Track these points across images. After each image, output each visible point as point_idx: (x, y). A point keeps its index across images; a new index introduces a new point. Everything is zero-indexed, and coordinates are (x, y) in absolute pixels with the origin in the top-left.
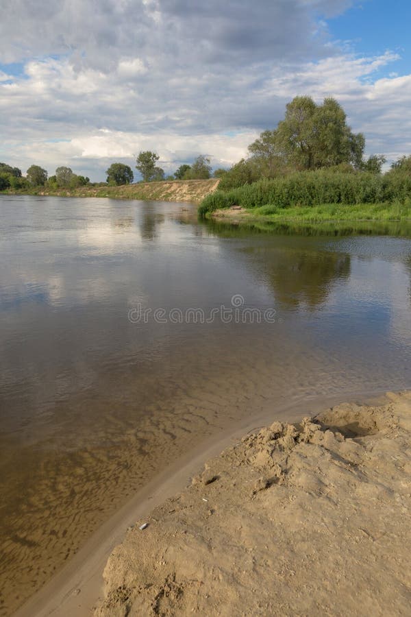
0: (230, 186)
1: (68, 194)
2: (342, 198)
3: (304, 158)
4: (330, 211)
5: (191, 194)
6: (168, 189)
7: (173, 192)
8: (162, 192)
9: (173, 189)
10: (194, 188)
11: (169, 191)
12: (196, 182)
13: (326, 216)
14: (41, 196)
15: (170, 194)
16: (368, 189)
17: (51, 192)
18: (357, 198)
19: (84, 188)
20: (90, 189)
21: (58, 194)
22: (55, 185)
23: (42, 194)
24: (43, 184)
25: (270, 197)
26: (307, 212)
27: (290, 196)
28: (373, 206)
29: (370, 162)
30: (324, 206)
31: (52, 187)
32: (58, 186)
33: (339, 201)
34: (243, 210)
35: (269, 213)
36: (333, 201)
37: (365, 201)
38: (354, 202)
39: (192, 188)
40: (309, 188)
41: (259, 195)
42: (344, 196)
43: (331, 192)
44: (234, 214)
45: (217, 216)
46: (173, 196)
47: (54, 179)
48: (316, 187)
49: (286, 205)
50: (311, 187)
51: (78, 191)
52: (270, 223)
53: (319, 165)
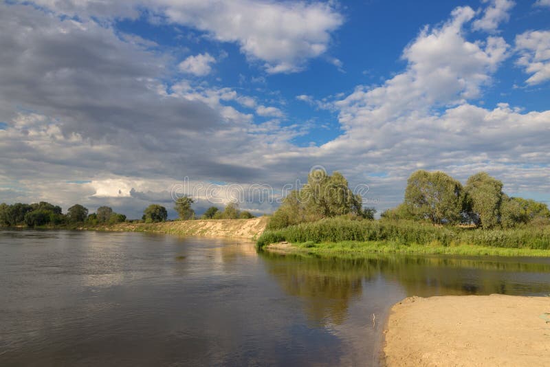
0: (275, 227)
1: (107, 229)
2: (355, 236)
3: (323, 209)
4: (350, 246)
5: (224, 230)
6: (203, 226)
7: (208, 229)
8: (197, 229)
9: (207, 226)
10: (227, 226)
11: (204, 228)
12: (229, 221)
13: (348, 249)
14: (80, 231)
15: (206, 230)
16: (371, 231)
17: (90, 228)
18: (365, 237)
19: (122, 225)
20: (129, 225)
21: (97, 229)
22: (94, 221)
23: (81, 228)
24: (82, 220)
25: (307, 236)
26: (333, 247)
27: (321, 235)
28: (376, 243)
29: (366, 211)
30: (345, 242)
31: (91, 223)
32: (98, 222)
33: (353, 239)
34: (290, 244)
35: (310, 246)
36: (349, 239)
37: (370, 239)
38: (363, 240)
39: (226, 226)
40: (332, 229)
41: (299, 234)
42: (356, 236)
43: (347, 233)
44: (283, 247)
45: (271, 248)
46: (208, 232)
47: (94, 216)
48: (337, 229)
49: (318, 241)
50: (333, 229)
51: (117, 227)
52: (311, 254)
53: (334, 214)
